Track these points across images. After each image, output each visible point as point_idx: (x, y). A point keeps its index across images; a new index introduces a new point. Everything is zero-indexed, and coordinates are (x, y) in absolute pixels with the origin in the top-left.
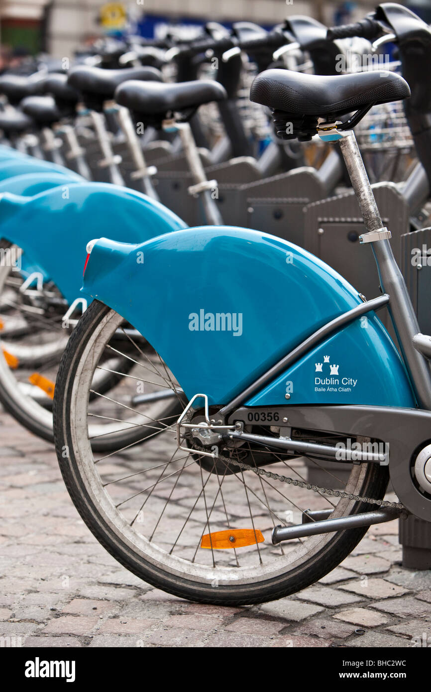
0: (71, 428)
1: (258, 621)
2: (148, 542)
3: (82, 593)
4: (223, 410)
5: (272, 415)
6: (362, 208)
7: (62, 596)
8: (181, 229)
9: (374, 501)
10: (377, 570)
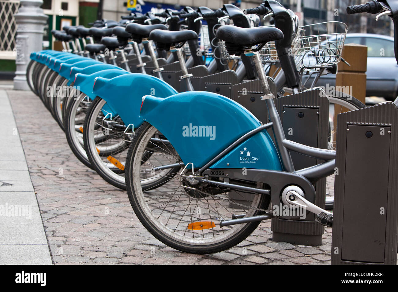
0: (133, 177)
1: (212, 260)
2: (165, 226)
3: (136, 247)
4: (200, 170)
5: (221, 173)
6: (262, 85)
7: (127, 248)
8: (176, 94)
9: (264, 210)
10: (262, 242)
